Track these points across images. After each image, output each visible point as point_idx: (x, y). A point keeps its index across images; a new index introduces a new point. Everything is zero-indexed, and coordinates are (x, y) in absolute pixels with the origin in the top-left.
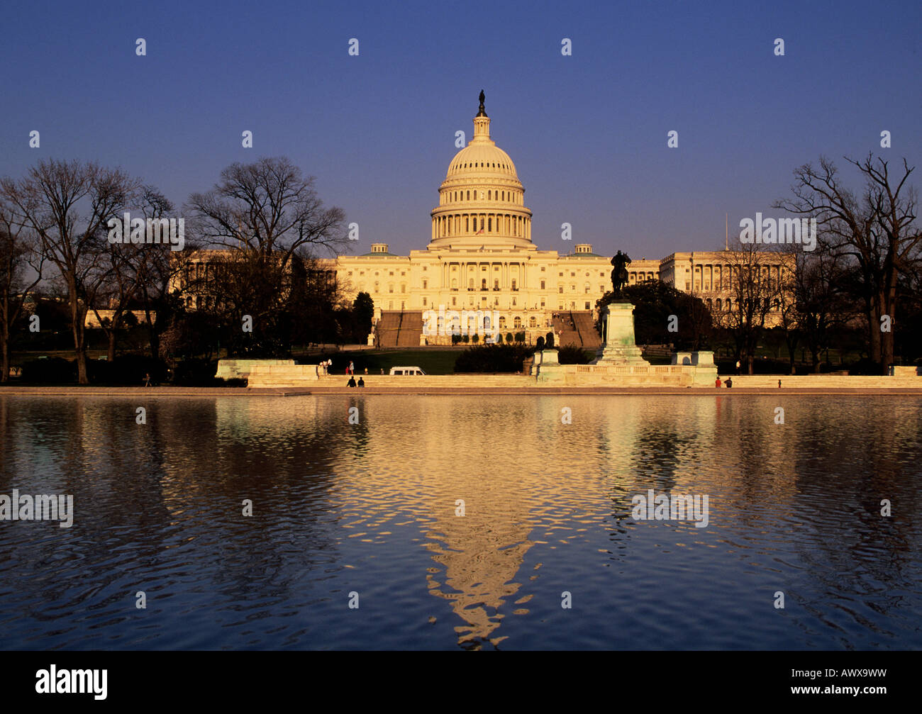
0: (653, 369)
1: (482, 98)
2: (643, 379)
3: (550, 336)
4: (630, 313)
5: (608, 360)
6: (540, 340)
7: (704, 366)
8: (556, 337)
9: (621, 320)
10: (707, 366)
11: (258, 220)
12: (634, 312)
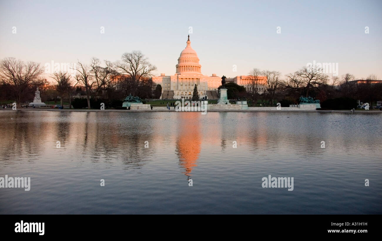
0: (232, 105)
1: (189, 36)
2: (229, 108)
3: (206, 97)
4: (226, 91)
5: (221, 103)
6: (203, 98)
7: (244, 105)
8: (207, 97)
9: (224, 93)
10: (245, 105)
11: (132, 67)
12: (227, 91)
